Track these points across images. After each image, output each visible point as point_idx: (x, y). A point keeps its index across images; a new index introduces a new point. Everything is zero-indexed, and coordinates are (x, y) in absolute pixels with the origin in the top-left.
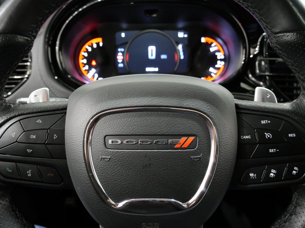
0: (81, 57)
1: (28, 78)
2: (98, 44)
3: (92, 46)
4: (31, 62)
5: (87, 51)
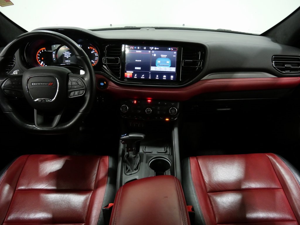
0: (37, 56)
1: (14, 66)
2: (44, 50)
3: (41, 51)
4: (15, 60)
5: (39, 53)
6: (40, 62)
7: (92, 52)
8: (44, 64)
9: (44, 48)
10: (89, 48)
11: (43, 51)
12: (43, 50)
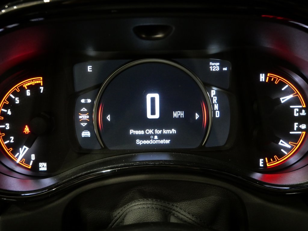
2: (35, 88)
5: (10, 104)
6: (15, 148)
7: (284, 99)
8: (33, 157)
9: (39, 80)
10: (262, 77)
11: (28, 93)
12: (29, 87)
